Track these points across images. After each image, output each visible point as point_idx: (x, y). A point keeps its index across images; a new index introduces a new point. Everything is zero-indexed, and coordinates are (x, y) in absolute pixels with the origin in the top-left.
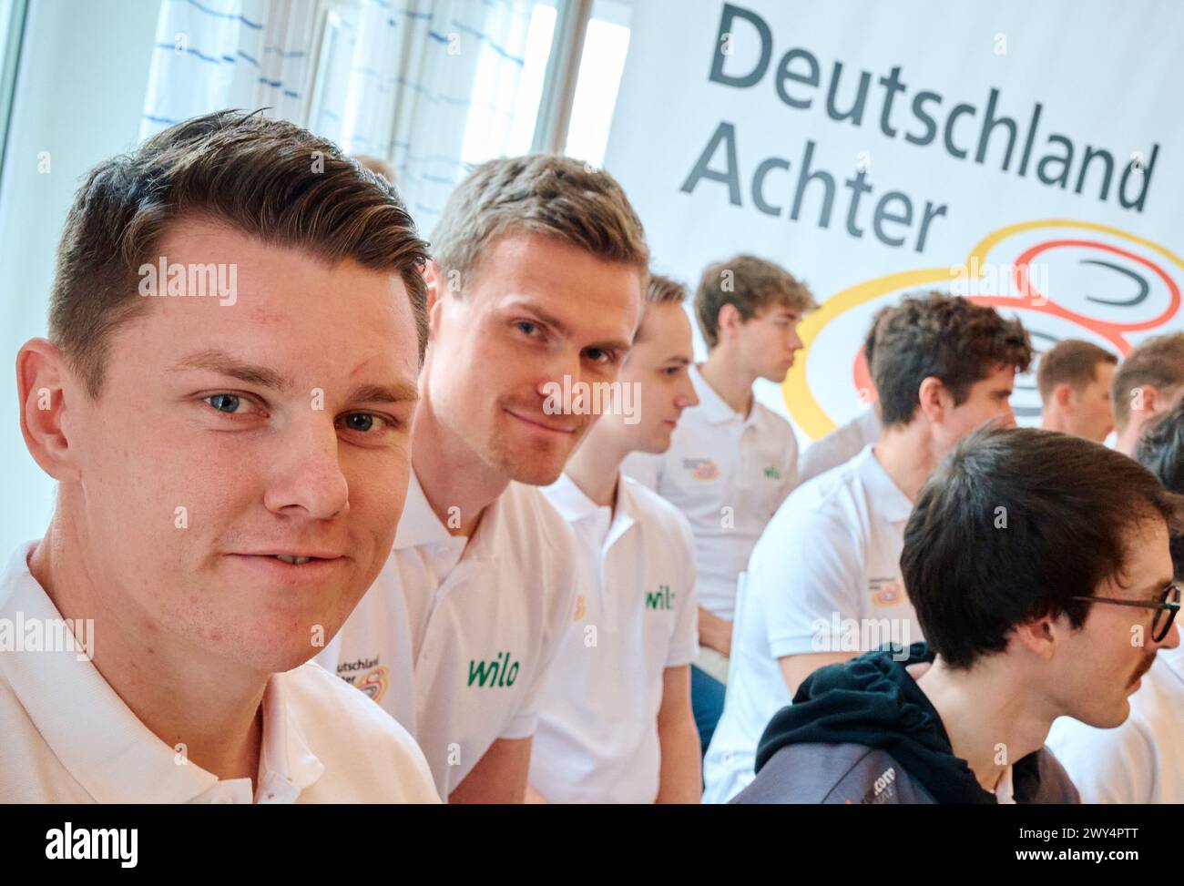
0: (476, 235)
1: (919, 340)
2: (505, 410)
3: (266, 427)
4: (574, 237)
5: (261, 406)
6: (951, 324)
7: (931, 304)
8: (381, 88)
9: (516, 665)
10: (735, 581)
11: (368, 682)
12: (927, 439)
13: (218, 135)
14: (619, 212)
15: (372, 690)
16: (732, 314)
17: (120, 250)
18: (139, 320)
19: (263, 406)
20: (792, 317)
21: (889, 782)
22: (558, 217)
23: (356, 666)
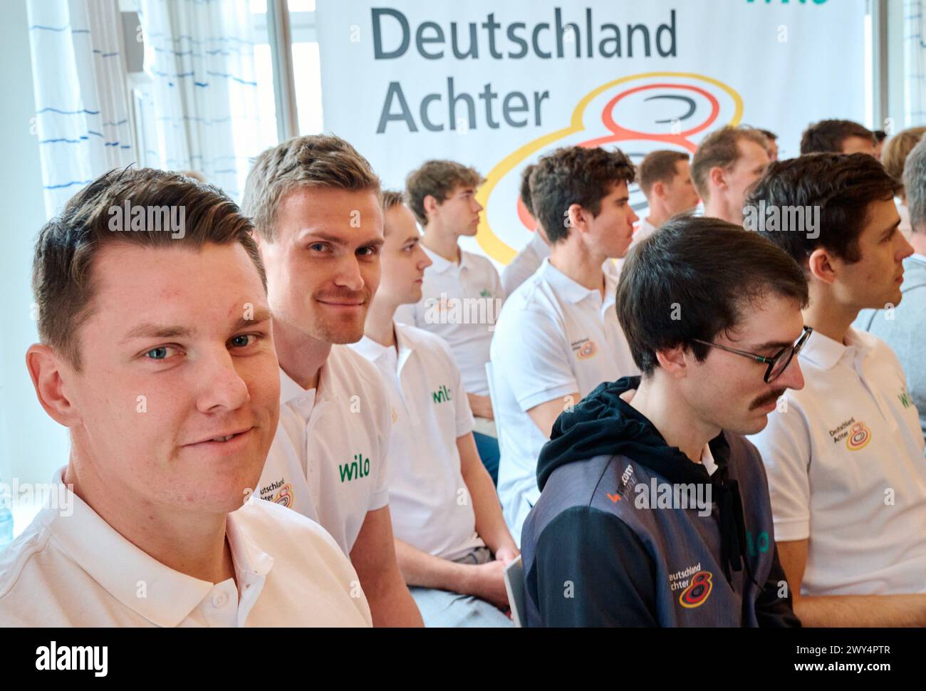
0: (270, 201)
1: (558, 182)
2: (318, 301)
3: (186, 361)
4: (333, 183)
5: (179, 348)
6: (576, 166)
7: (559, 157)
8: (175, 126)
9: (367, 461)
10: (484, 369)
11: (281, 496)
12: (582, 244)
13: (110, 190)
14: (354, 159)
15: (285, 501)
16: (432, 201)
17: (71, 278)
18: (93, 317)
19: (180, 349)
20: (470, 192)
21: (630, 474)
22: (318, 174)
23: (271, 488)
